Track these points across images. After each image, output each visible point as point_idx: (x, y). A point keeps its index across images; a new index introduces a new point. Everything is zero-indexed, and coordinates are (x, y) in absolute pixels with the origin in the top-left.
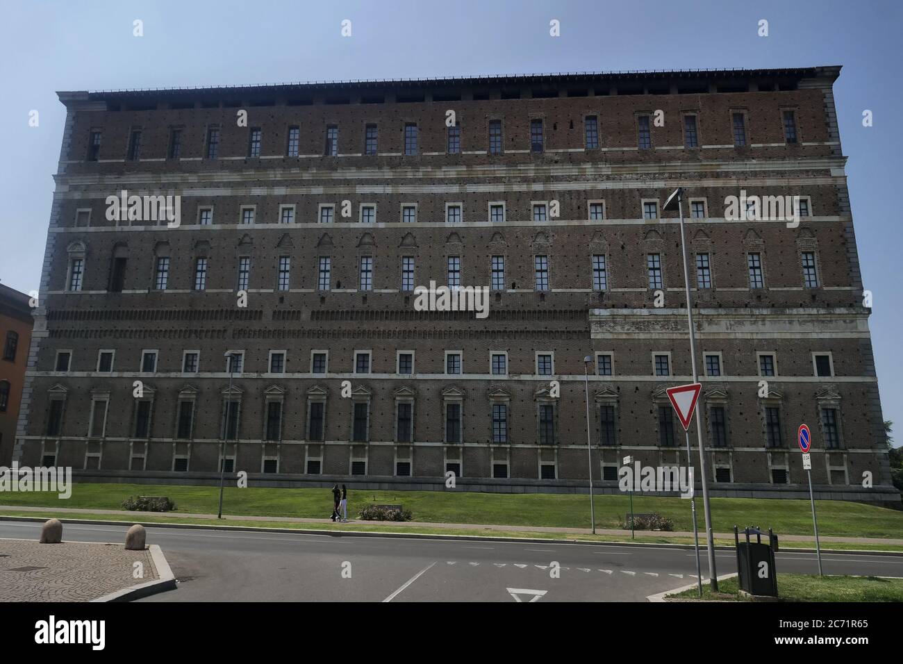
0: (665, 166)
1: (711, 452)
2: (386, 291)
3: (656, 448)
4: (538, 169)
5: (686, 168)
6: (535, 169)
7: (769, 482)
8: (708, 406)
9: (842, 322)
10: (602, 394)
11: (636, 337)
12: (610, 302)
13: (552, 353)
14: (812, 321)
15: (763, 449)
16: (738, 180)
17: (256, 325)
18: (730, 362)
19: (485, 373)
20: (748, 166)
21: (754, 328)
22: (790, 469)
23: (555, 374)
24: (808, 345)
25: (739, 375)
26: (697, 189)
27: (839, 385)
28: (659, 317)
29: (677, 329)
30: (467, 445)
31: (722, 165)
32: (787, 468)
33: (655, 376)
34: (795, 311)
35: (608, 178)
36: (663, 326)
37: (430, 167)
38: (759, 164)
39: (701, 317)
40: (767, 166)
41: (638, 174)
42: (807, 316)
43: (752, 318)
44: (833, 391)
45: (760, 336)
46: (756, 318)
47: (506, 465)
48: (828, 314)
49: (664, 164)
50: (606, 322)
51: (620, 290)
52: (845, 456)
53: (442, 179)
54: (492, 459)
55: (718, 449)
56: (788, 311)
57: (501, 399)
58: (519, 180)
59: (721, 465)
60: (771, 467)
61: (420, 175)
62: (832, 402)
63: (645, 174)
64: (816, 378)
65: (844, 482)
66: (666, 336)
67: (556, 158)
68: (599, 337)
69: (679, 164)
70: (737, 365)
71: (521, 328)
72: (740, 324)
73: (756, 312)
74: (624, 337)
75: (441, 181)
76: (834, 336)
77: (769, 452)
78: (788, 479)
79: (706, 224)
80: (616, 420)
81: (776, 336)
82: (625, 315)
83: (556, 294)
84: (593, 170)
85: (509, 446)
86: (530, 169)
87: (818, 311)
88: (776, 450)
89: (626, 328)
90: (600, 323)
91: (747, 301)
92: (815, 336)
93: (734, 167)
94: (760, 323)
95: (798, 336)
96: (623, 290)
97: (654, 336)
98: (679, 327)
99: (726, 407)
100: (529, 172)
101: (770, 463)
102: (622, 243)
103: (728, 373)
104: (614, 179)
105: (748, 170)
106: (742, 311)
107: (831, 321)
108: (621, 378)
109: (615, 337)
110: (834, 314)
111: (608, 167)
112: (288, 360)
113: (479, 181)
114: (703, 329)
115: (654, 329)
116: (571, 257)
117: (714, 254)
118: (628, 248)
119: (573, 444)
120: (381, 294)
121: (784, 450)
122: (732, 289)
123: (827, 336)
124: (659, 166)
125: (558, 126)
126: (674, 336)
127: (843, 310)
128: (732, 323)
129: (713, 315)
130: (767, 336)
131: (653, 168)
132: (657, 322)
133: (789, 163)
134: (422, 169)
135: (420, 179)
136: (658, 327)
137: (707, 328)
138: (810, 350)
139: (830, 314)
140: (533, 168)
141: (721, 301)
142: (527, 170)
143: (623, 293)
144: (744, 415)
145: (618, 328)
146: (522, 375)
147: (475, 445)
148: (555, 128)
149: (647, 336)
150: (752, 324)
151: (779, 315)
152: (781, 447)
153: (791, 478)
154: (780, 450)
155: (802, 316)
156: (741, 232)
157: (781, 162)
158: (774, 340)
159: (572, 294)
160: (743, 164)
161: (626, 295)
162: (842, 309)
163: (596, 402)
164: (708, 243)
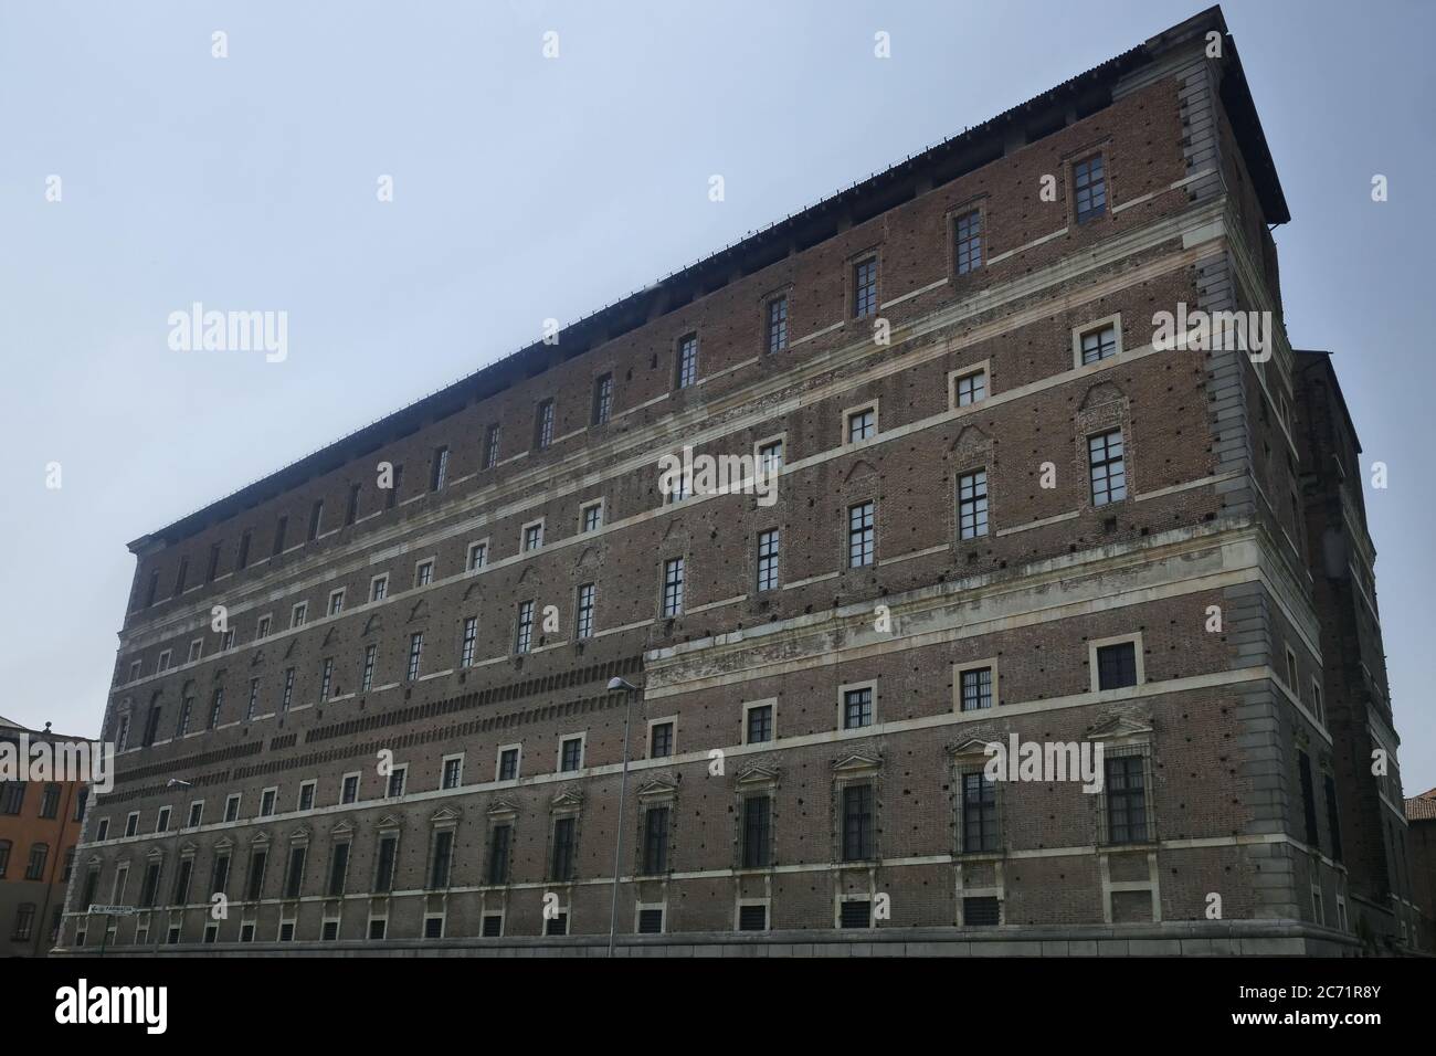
0: (802, 370)
1: (833, 871)
2: (385, 687)
3: (729, 873)
4: (592, 453)
5: (842, 358)
6: (589, 455)
7: (955, 924)
8: (839, 787)
9: (1179, 559)
10: (649, 789)
11: (718, 682)
12: (682, 633)
13: (582, 735)
14: (1097, 576)
15: (947, 859)
16: (948, 342)
17: (254, 761)
18: (894, 695)
19: (488, 781)
20: (973, 307)
21: (955, 620)
22: (1007, 894)
23: (585, 767)
24: (1076, 630)
25: (910, 717)
26: (860, 389)
27: (1151, 702)
28: (761, 640)
29: (793, 654)
30: (454, 890)
31: (914, 326)
32: (1000, 893)
33: (744, 746)
34: (1047, 566)
35: (703, 426)
36: (769, 654)
37: (452, 501)
38: (996, 294)
39: (840, 622)
40: (1017, 290)
41: (754, 402)
42: (1080, 569)
43: (947, 601)
44: (1138, 716)
45: (963, 634)
46: (959, 599)
47: (500, 917)
48: (1134, 553)
49: (798, 369)
50: (672, 668)
51: (700, 609)
52: (1152, 857)
53: (468, 512)
54: (483, 908)
55: (844, 866)
56: (1029, 570)
57: (505, 817)
58: (567, 477)
59: (851, 896)
60: (962, 892)
61: (442, 516)
62: (1132, 741)
63: (767, 397)
64: (1095, 696)
65: (1150, 916)
66: (771, 672)
67: (625, 424)
68: (658, 694)
69: (828, 357)
70: (908, 700)
71: (545, 704)
72: (923, 619)
73: (956, 587)
74: (698, 686)
75: (469, 515)
76: (1152, 596)
77: (959, 863)
78: (1002, 917)
79: (872, 447)
80: (669, 830)
81: (1001, 626)
82: (702, 650)
83: (600, 639)
84: (678, 422)
85: (504, 887)
86: (582, 457)
87: (1106, 553)
88: (972, 858)
89: (704, 671)
90: (662, 672)
91: (941, 571)
92: (1100, 606)
93: (941, 320)
94: (969, 606)
95: (1056, 615)
96: (705, 607)
97: (751, 675)
98: (798, 650)
99: (875, 784)
100: (582, 460)
101: (959, 885)
102: (713, 528)
103: (886, 716)
104: (712, 425)
105: (975, 313)
106: (924, 593)
107: (1147, 565)
108: (685, 758)
109: (684, 689)
110: (1151, 549)
111: (702, 410)
112: (278, 798)
113: (515, 498)
114: (844, 645)
115: (752, 663)
116: (629, 576)
117: (882, 498)
118: (721, 534)
119: (599, 876)
120: (380, 693)
121: (991, 857)
122: (914, 555)
123: (1133, 599)
124: (791, 375)
125: (633, 374)
126: (787, 669)
127: (1178, 535)
128: (907, 619)
129: (864, 615)
130: (982, 630)
131: (780, 382)
132: (758, 650)
133: (1070, 265)
134: (444, 507)
135: (443, 522)
136: (758, 658)
137: (852, 641)
138: (1085, 639)
139: (1141, 550)
140: (585, 453)
141: (887, 583)
142: (578, 458)
143: (705, 613)
144: (914, 795)
145: (691, 675)
146: (536, 777)
147: (465, 889)
148: (629, 376)
149: (738, 678)
150: (948, 614)
151: (1010, 581)
152: (983, 851)
153: (1008, 913)
154: (981, 857)
155: (1068, 571)
156: (946, 439)
157: (1049, 270)
158: (997, 635)
159: (624, 634)
160: (962, 307)
161: (710, 615)
162: (1175, 532)
163: (640, 802)
164: (873, 481)
